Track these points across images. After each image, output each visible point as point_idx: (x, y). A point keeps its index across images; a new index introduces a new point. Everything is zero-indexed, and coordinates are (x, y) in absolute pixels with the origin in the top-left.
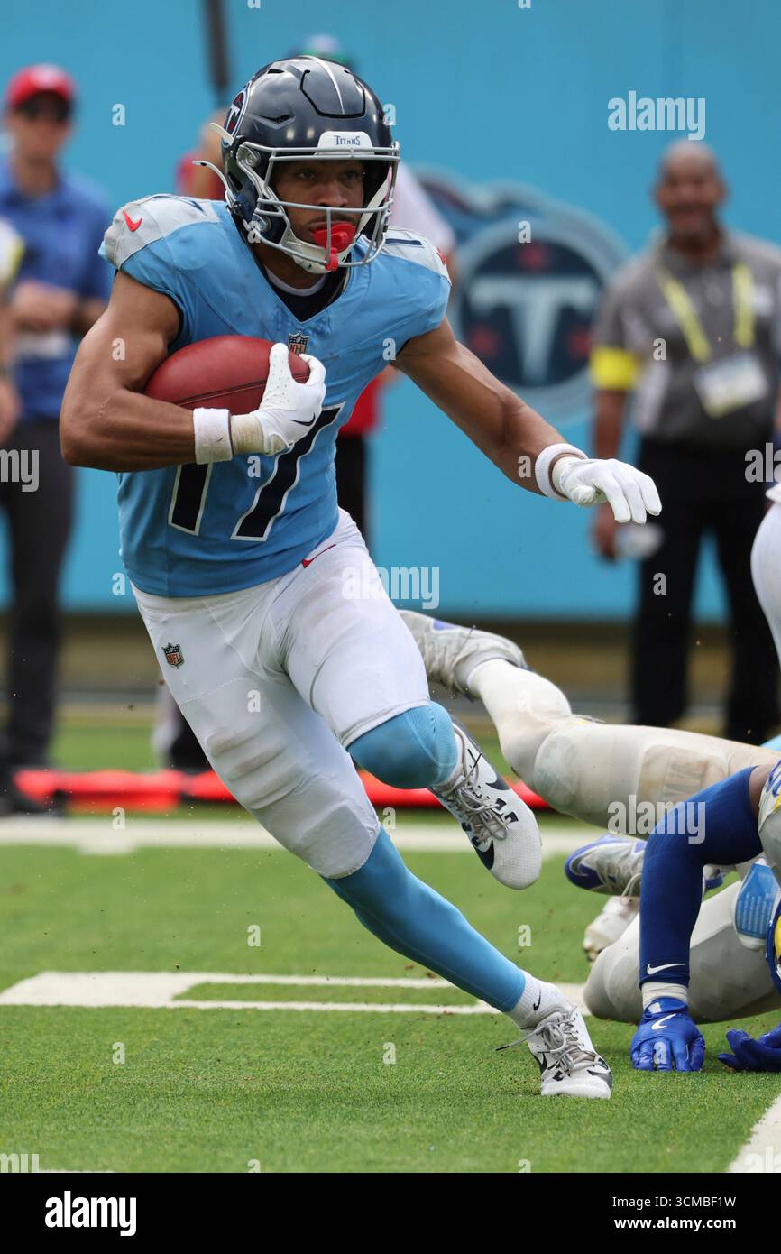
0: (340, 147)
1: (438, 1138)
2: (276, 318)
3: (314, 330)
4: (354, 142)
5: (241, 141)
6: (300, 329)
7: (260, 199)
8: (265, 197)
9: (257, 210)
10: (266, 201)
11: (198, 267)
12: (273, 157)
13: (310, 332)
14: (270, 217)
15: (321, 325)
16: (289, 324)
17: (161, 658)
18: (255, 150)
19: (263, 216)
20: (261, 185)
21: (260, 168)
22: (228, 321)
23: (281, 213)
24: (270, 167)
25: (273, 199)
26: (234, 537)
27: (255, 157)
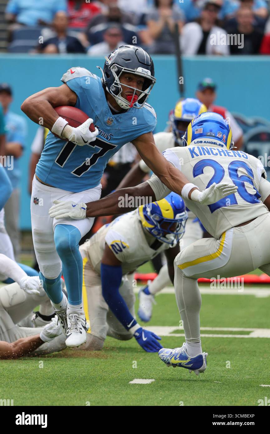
0: (143, 72)
1: (240, 370)
2: (106, 111)
3: (116, 118)
4: (147, 72)
5: (114, 63)
6: (112, 117)
7: (115, 81)
8: (117, 81)
9: (113, 84)
10: (116, 82)
11: (87, 88)
12: (123, 70)
13: (115, 119)
14: (116, 87)
15: (118, 118)
16: (109, 114)
17: (32, 200)
18: (117, 67)
19: (115, 86)
20: (117, 78)
21: (118, 73)
22: (92, 108)
23: (120, 86)
24: (121, 72)
25: (119, 82)
26: (72, 173)
27: (116, 69)
